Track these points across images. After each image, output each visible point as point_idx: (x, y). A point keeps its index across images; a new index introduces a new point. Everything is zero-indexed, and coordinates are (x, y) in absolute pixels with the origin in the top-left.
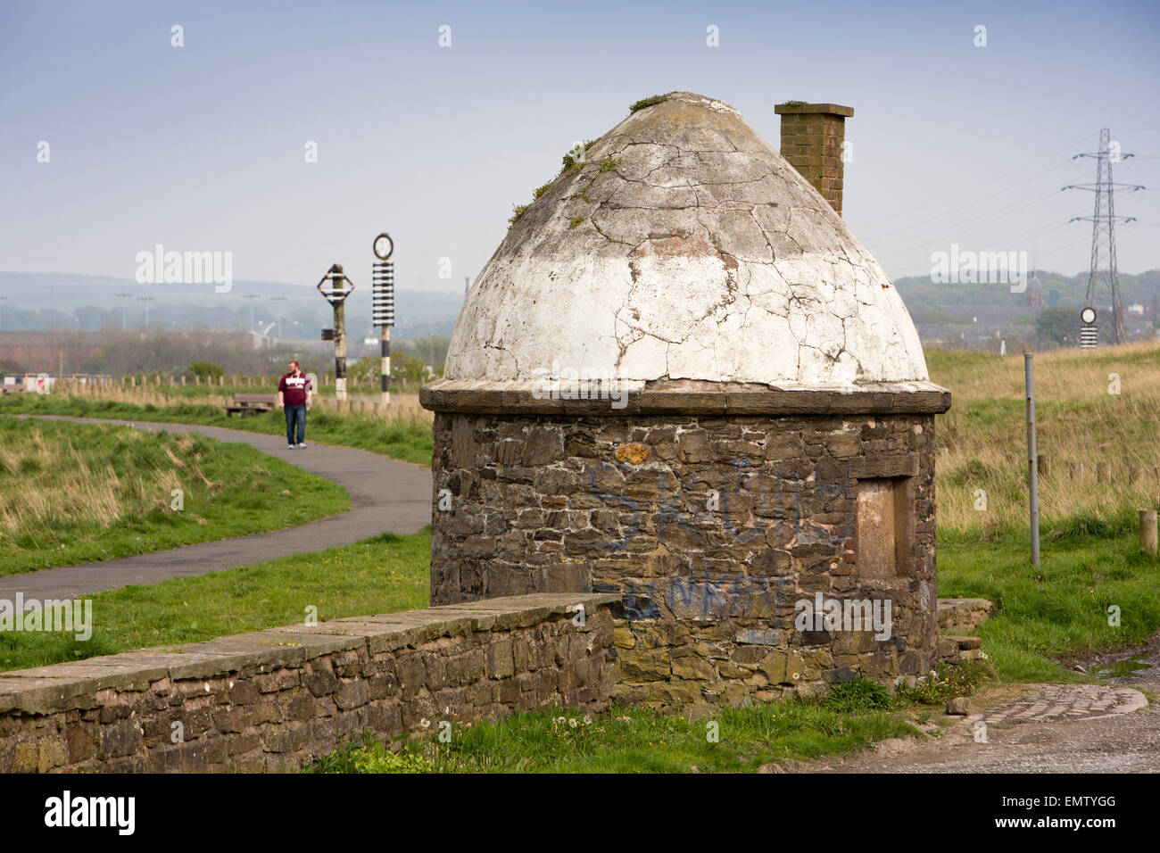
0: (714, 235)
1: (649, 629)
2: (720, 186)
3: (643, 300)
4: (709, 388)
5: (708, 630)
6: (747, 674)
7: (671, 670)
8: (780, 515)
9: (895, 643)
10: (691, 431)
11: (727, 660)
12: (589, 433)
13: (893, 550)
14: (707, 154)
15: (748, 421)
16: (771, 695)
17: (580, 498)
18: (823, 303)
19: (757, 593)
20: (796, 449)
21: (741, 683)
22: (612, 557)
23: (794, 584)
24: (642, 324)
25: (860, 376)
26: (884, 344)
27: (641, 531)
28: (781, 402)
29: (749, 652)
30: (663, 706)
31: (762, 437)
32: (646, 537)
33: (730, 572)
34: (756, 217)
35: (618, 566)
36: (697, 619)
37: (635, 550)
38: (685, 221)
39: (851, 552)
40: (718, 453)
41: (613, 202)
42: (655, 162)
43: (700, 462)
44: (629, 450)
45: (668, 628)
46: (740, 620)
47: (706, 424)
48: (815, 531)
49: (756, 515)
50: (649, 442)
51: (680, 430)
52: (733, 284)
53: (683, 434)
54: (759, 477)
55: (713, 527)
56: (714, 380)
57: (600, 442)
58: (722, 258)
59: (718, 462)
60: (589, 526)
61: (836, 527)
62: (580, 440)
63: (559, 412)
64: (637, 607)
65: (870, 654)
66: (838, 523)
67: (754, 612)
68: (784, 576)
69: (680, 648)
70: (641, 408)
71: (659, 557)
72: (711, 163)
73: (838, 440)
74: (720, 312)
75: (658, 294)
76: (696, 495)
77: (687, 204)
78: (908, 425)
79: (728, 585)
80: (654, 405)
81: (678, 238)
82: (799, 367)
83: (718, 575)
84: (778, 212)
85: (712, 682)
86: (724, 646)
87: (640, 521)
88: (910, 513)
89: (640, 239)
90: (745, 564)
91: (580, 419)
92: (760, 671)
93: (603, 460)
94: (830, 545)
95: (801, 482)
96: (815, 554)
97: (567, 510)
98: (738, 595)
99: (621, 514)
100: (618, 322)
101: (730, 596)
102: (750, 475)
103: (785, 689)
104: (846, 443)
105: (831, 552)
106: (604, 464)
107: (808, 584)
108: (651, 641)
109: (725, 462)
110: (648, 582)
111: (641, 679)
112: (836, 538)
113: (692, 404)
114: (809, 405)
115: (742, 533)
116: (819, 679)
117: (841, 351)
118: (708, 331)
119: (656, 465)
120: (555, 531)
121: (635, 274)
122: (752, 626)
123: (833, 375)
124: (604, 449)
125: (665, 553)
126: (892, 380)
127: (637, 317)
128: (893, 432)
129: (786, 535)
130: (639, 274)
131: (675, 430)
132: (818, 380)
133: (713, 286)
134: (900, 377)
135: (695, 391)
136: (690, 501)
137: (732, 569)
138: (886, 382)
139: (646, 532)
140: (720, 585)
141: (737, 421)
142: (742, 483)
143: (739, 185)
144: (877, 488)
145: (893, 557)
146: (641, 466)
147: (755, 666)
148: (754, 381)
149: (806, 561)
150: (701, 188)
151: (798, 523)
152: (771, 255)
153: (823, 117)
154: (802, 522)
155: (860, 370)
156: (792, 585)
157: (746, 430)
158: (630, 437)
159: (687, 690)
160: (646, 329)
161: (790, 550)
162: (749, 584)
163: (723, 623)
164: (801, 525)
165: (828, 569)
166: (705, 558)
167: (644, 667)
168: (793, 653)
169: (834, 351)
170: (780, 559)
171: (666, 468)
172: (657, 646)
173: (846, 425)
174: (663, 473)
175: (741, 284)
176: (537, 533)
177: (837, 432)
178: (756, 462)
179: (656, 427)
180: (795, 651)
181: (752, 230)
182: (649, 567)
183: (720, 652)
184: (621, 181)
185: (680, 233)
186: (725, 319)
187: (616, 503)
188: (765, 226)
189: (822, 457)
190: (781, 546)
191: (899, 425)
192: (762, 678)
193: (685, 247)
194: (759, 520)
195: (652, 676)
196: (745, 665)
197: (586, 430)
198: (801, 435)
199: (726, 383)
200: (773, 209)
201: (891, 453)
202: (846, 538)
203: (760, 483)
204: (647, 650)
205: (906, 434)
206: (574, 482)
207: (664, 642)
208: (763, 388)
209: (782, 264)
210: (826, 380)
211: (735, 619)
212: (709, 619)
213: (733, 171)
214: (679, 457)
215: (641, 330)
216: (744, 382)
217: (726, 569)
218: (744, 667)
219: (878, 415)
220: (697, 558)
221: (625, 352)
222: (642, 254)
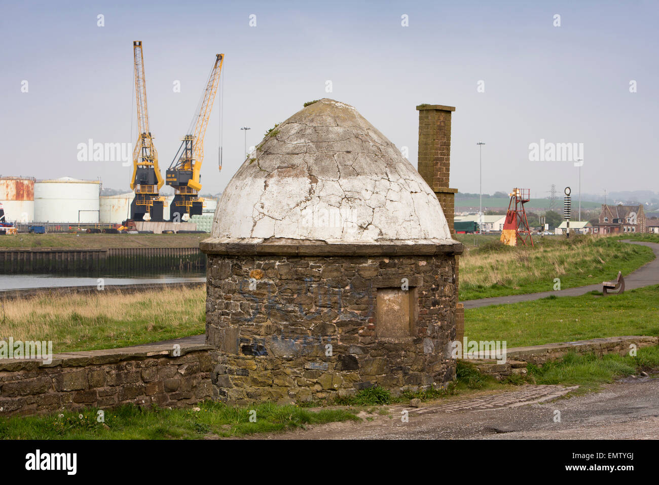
0: (310, 167)
1: (262, 361)
2: (321, 143)
3: (267, 199)
4: (295, 243)
5: (291, 362)
6: (311, 384)
7: (273, 381)
8: (329, 306)
9: (401, 370)
10: (283, 263)
11: (300, 377)
12: (240, 264)
13: (408, 323)
14: (320, 128)
15: (312, 259)
16: (324, 395)
17: (237, 295)
18: (363, 201)
19: (316, 344)
20: (339, 273)
21: (308, 389)
22: (247, 325)
23: (337, 340)
24: (265, 211)
25: (380, 237)
26: (401, 221)
27: (260, 313)
28: (327, 250)
29: (311, 373)
30: (269, 399)
31: (320, 267)
32: (261, 316)
33: (302, 334)
34: (336, 158)
35: (250, 329)
36: (285, 356)
37: (256, 322)
38: (297, 160)
39: (372, 324)
40: (297, 275)
41: (269, 151)
42: (293, 132)
43: (287, 279)
44: (255, 272)
45: (271, 360)
46: (306, 358)
47: (290, 260)
48: (350, 314)
49: (316, 306)
50: (264, 269)
51: (277, 263)
52: (312, 191)
53: (279, 265)
54: (317, 287)
55: (293, 311)
56: (297, 238)
57: (244, 268)
58: (311, 179)
59: (297, 279)
60: (239, 310)
61: (363, 312)
62: (236, 267)
63: (226, 253)
64: (257, 350)
65: (383, 375)
66: (364, 310)
67: (314, 354)
68: (331, 336)
69: (277, 370)
70: (257, 252)
71: (267, 326)
72: (320, 132)
73: (365, 269)
74: (303, 205)
75: (274, 196)
76: (286, 295)
77: (301, 152)
78: (413, 261)
79: (301, 340)
80: (262, 251)
81: (291, 168)
82: (343, 232)
83: (296, 335)
84: (350, 156)
85: (293, 388)
86: (299, 370)
87: (259, 308)
88: (416, 305)
89: (273, 169)
90: (310, 330)
91: (236, 257)
92: (317, 383)
93: (245, 277)
94: (359, 321)
95: (342, 289)
96: (350, 325)
97: (232, 301)
98: (306, 345)
99: (251, 304)
100: (255, 209)
101: (302, 346)
102: (313, 286)
103: (332, 392)
104: (369, 270)
105: (360, 324)
106: (245, 279)
107: (345, 340)
108: (263, 367)
109: (300, 279)
110: (262, 337)
111: (259, 385)
112: (363, 318)
113: (280, 250)
114: (343, 251)
115: (308, 315)
116: (352, 387)
117: (369, 224)
118: (295, 214)
119: (266, 280)
120: (228, 311)
121: (266, 186)
122: (313, 361)
123: (362, 236)
124: (245, 272)
125: (271, 324)
126: (403, 239)
127: (262, 207)
128: (402, 265)
129: (332, 316)
130: (268, 186)
131: (275, 263)
132: (354, 239)
133: (302, 192)
134: (410, 237)
135: (287, 244)
136: (282, 298)
137: (303, 332)
138: (398, 239)
139: (261, 313)
140: (297, 340)
141: (306, 259)
142: (308, 290)
143: (332, 143)
144: (397, 292)
145: (408, 326)
146: (260, 281)
147: (315, 380)
148: (318, 239)
149: (344, 329)
150: (311, 144)
151: (340, 310)
152: (338, 176)
153: (435, 111)
154: (342, 309)
155: (381, 233)
156: (336, 341)
157: (311, 264)
158: (255, 267)
159: (280, 391)
160: (266, 213)
161: (335, 323)
162: (311, 340)
163: (297, 359)
164: (342, 311)
165: (358, 333)
166: (290, 327)
167: (260, 379)
168: (336, 374)
169: (365, 224)
170: (329, 328)
171: (271, 282)
172: (266, 369)
173: (370, 262)
174: (269, 284)
175: (317, 192)
176: (222, 312)
177: (364, 265)
178: (317, 279)
179: (267, 262)
180: (337, 373)
181: (331, 164)
182: (263, 330)
183: (297, 373)
184: (276, 141)
185: (293, 166)
186: (305, 208)
187: (249, 298)
188: (340, 163)
189: (355, 277)
190: (330, 321)
191: (406, 261)
192: (320, 386)
193: (293, 173)
194: (318, 308)
195: (264, 384)
196: (310, 380)
197: (239, 263)
198: (342, 266)
199: (303, 240)
200: (347, 154)
201: (400, 275)
202: (369, 317)
203: (318, 290)
204: (261, 371)
205: (413, 266)
206: (234, 288)
207: (270, 367)
208: (322, 243)
209: (343, 181)
210: (358, 239)
211: (305, 357)
212: (291, 357)
213: (331, 136)
214: (277, 276)
215: (263, 213)
216: (311, 239)
217: (299, 332)
218: (310, 381)
219: (391, 256)
220: (286, 326)
221: (256, 224)
222: (272, 177)
